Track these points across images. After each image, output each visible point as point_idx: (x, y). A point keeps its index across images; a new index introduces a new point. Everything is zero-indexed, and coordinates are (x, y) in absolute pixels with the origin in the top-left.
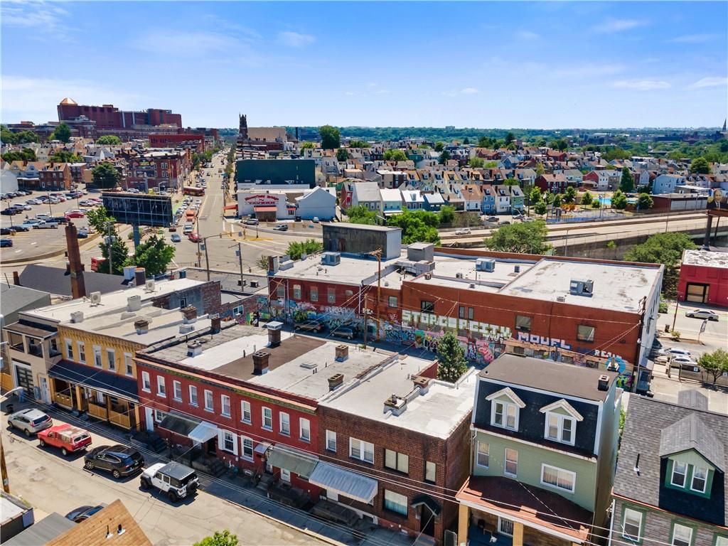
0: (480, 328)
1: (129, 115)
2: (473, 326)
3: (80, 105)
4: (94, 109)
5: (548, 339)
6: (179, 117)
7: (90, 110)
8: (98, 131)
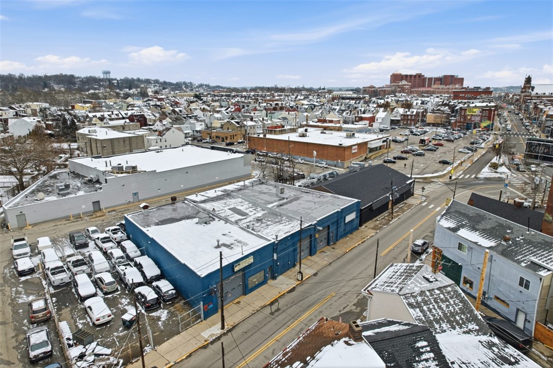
1: (430, 79)
3: (403, 74)
4: (411, 76)
6: (462, 79)
7: (409, 77)
8: (412, 90)
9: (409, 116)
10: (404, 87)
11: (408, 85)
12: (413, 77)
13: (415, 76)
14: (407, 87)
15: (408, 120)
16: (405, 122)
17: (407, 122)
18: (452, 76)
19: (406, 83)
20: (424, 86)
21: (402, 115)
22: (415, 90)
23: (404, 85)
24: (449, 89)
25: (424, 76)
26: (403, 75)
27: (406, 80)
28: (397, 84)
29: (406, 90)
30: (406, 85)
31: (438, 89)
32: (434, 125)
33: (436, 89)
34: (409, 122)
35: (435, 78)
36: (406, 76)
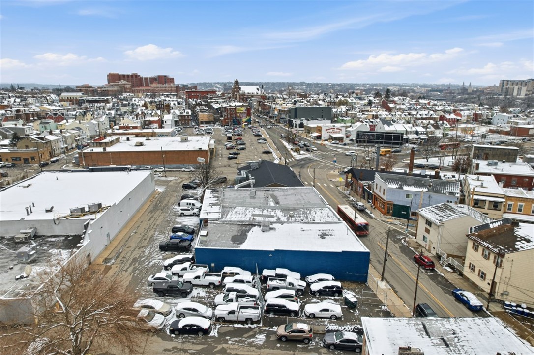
1: (146, 79)
6: (173, 79)
7: (126, 77)
8: (133, 89)
9: (186, 117)
10: (125, 86)
11: (128, 85)
12: (130, 76)
13: (132, 76)
14: (128, 86)
15: (185, 120)
16: (183, 123)
17: (185, 122)
18: (165, 76)
19: (126, 83)
20: (141, 85)
21: (179, 116)
22: (136, 89)
23: (125, 85)
24: (165, 87)
25: (139, 76)
26: (120, 75)
27: (124, 80)
28: (117, 84)
29: (127, 89)
30: (126, 85)
31: (157, 88)
32: (207, 123)
33: (155, 88)
34: (187, 121)
35: (150, 78)
36: (124, 76)
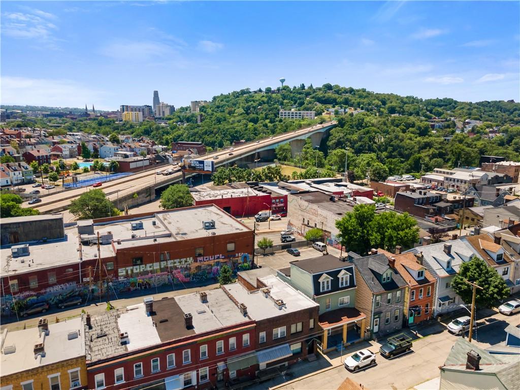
0: (175, 263)
2: (170, 264)
5: (213, 256)
